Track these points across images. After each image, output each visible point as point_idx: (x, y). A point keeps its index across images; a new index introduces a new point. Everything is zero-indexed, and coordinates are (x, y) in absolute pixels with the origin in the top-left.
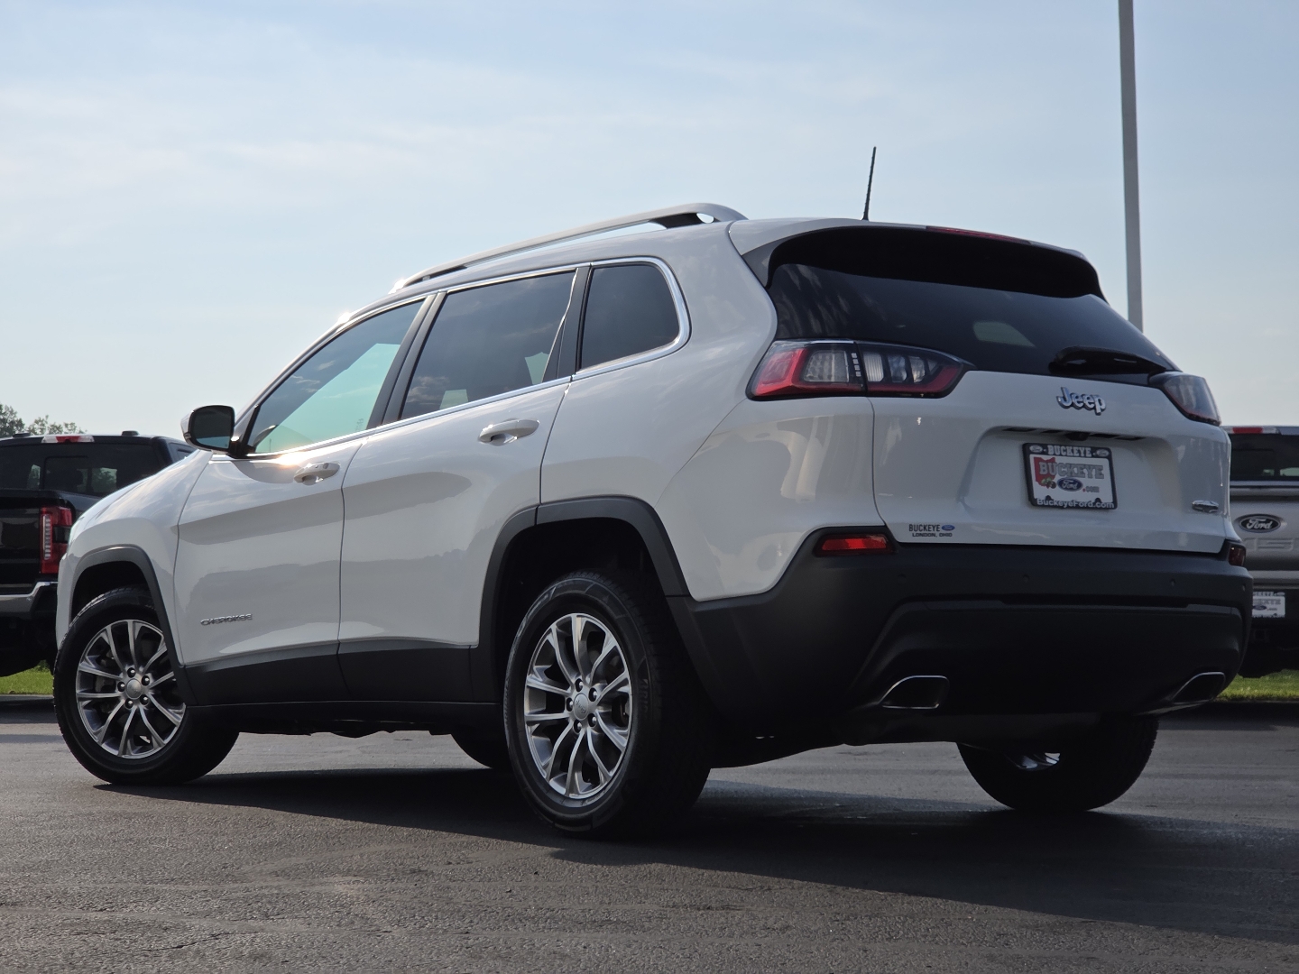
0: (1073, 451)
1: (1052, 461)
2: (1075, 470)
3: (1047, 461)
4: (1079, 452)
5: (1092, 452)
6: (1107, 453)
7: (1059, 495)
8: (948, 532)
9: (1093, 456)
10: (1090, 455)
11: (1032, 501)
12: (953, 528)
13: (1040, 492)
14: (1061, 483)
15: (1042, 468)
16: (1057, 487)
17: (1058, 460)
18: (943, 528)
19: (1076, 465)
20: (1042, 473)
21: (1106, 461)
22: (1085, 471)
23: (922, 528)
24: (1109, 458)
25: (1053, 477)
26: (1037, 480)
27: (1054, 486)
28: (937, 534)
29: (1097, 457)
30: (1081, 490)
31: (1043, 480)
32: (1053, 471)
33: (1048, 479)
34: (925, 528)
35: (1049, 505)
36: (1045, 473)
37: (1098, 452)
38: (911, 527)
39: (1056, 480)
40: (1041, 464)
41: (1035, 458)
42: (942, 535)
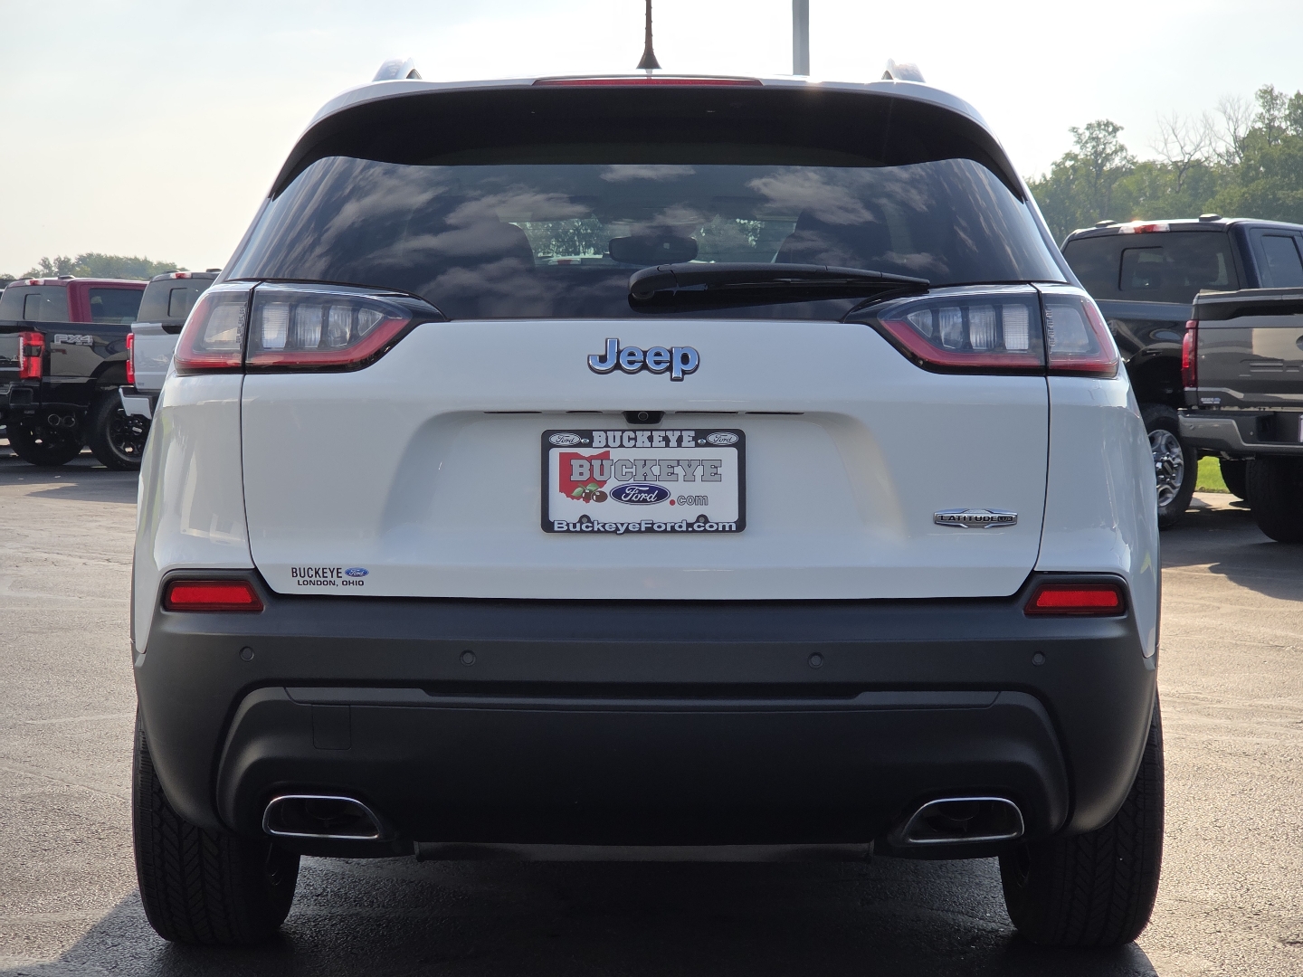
0: (651, 439)
1: (605, 456)
2: (656, 470)
3: (590, 459)
4: (666, 440)
5: (695, 439)
6: (734, 438)
7: (610, 512)
8: (358, 579)
9: (697, 445)
10: (693, 444)
11: (547, 526)
12: (365, 573)
13: (565, 509)
14: (618, 494)
15: (576, 470)
16: (610, 499)
17: (616, 454)
18: (348, 573)
19: (658, 462)
20: (575, 477)
21: (734, 451)
22: (678, 470)
23: (313, 573)
24: (741, 446)
25: (602, 483)
26: (561, 490)
27: (602, 498)
28: (339, 581)
29: (709, 445)
30: (666, 503)
31: (578, 491)
32: (602, 474)
33: (590, 487)
34: (317, 573)
35: (586, 527)
36: (585, 478)
37: (712, 438)
38: (294, 572)
39: (607, 489)
40: (575, 463)
41: (562, 455)
42: (346, 583)
